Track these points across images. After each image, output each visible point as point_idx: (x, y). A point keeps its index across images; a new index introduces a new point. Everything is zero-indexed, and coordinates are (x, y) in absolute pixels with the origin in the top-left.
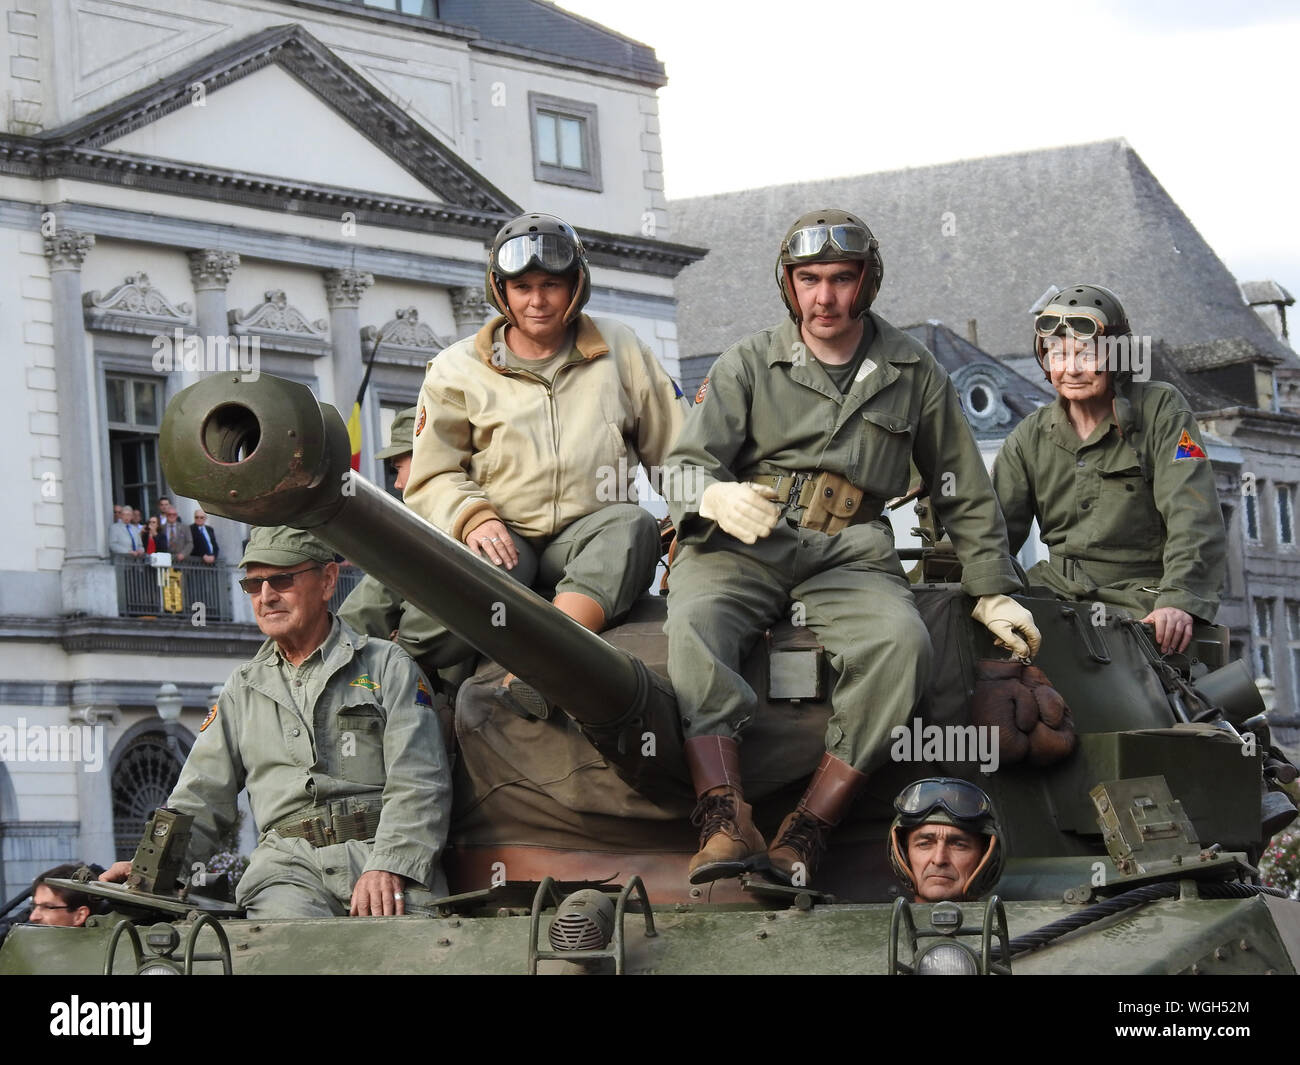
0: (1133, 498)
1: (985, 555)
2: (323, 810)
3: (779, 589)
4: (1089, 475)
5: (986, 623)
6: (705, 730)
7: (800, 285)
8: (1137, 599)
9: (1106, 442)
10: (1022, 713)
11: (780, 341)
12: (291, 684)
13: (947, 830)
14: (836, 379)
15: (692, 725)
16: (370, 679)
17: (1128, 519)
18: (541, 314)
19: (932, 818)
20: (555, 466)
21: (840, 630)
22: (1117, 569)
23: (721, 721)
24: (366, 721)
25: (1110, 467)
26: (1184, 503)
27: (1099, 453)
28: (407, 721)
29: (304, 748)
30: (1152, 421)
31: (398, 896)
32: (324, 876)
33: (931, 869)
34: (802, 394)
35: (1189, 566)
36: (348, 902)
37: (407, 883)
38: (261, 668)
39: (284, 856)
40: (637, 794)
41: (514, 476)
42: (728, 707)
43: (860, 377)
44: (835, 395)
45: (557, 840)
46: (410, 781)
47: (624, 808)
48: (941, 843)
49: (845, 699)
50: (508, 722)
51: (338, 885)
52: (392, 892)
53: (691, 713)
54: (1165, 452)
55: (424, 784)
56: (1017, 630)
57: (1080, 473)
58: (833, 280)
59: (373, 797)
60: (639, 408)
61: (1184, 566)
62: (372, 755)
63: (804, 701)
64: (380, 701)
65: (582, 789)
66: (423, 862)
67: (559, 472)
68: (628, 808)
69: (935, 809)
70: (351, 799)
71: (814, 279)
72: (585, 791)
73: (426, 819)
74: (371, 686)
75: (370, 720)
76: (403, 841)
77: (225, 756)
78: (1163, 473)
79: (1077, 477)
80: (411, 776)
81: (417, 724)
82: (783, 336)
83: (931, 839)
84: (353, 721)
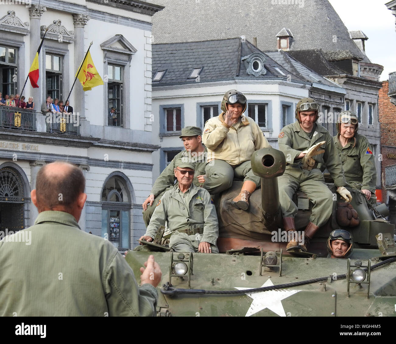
0: (355, 162)
1: (340, 177)
2: (190, 227)
3: (298, 183)
4: (344, 155)
5: (340, 193)
6: (288, 216)
7: (302, 116)
8: (355, 186)
9: (349, 148)
10: (349, 215)
11: (295, 126)
12: (182, 197)
13: (342, 242)
14: (309, 136)
15: (285, 214)
16: (201, 197)
17: (353, 167)
18: (237, 113)
19: (339, 238)
20: (239, 149)
21: (314, 194)
22: (350, 178)
23: (291, 214)
24: (200, 207)
25: (350, 154)
26: (368, 164)
27: (347, 150)
28: (210, 207)
29: (186, 212)
30: (361, 144)
31: (210, 248)
32: (192, 242)
33: (337, 250)
34: (301, 138)
35: (370, 180)
36: (198, 248)
37: (211, 245)
38: (174, 193)
39: (182, 237)
40: (266, 228)
41: (229, 150)
42: (293, 211)
43: (314, 135)
44: (309, 139)
45: (242, 237)
46: (211, 221)
47: (262, 231)
48: (340, 244)
49: (315, 210)
50: (234, 209)
51: (195, 245)
52: (209, 247)
53: (285, 212)
54: (363, 152)
55: (214, 222)
56: (347, 196)
57: (342, 155)
58: (310, 115)
59: (202, 224)
60: (255, 138)
61: (369, 180)
62: (201, 215)
63: (306, 210)
64: (203, 202)
65: (252, 226)
66: (215, 240)
67: (240, 150)
68: (263, 231)
69: (340, 236)
70: (197, 225)
71: (306, 115)
72: (252, 227)
73: (215, 231)
74: (201, 199)
75: (201, 207)
76: (210, 235)
77: (164, 213)
78: (363, 157)
79: (341, 155)
80: (211, 220)
81: (212, 208)
82: (296, 125)
83: (338, 243)
84: (198, 207)
